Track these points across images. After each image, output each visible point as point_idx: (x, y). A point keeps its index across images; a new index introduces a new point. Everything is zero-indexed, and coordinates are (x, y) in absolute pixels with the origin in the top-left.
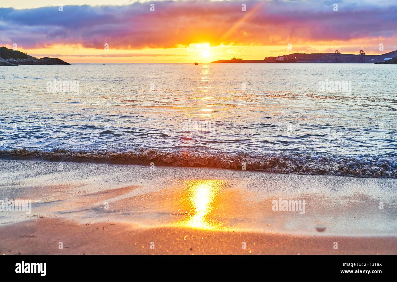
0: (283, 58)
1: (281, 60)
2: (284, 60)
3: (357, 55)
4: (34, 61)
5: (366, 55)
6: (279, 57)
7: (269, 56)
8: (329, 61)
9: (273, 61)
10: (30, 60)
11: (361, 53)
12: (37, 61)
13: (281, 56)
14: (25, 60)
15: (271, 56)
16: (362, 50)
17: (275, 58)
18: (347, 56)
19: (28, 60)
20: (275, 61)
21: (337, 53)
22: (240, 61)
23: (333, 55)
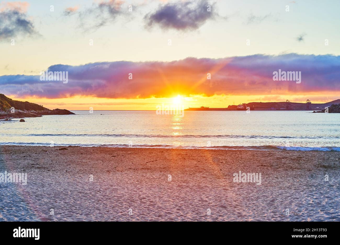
0: (243, 106)
1: (241, 108)
2: (244, 108)
3: (304, 104)
4: (49, 112)
5: (312, 103)
6: (239, 106)
7: (231, 105)
8: (281, 109)
9: (235, 109)
10: (46, 111)
11: (308, 102)
12: (51, 112)
13: (241, 104)
14: (43, 111)
15: (233, 105)
16: (308, 100)
17: (236, 106)
18: (296, 105)
19: (45, 111)
20: (236, 109)
21: (288, 101)
22: (208, 109)
23: (284, 103)
